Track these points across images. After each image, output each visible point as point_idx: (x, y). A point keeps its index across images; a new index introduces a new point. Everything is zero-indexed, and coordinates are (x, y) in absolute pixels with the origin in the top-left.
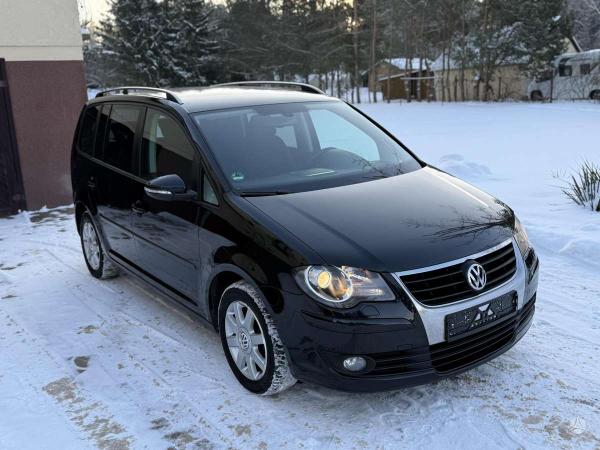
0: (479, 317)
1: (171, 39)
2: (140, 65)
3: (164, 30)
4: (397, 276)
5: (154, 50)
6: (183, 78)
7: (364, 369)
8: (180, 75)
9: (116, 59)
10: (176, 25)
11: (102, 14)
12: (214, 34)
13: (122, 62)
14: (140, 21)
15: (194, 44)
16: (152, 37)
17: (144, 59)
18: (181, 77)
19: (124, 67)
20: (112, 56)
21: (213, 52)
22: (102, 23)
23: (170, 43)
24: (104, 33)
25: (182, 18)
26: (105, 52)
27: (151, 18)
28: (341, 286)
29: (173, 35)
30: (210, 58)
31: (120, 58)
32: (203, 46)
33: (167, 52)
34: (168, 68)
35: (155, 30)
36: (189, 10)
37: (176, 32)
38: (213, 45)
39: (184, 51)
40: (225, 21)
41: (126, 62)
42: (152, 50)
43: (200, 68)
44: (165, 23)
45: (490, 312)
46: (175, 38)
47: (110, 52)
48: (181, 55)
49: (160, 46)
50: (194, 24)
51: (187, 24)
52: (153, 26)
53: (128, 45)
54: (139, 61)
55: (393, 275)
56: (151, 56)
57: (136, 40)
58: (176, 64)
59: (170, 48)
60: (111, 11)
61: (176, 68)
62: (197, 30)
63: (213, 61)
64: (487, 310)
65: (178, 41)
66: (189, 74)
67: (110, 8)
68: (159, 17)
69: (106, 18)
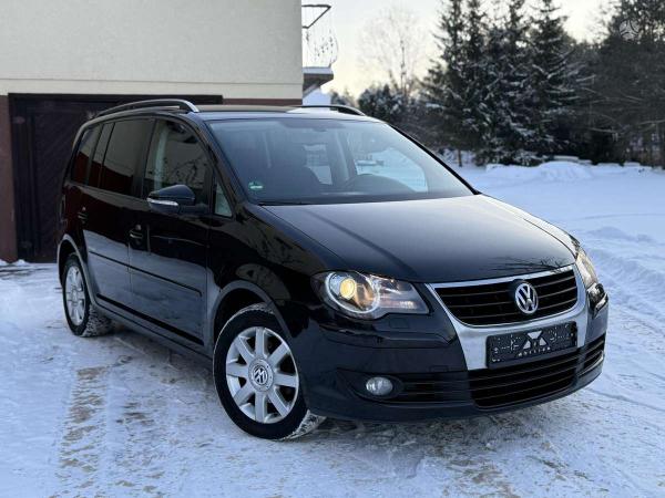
0: (528, 345)
1: (513, 88)
2: (469, 120)
3: (505, 78)
4: (431, 288)
5: (489, 103)
6: (522, 136)
7: (390, 393)
8: (519, 133)
9: (441, 114)
10: (520, 71)
11: (432, 61)
12: (571, 81)
13: (447, 117)
14: (478, 68)
15: (542, 94)
16: (488, 87)
17: (474, 114)
18: (519, 135)
19: (449, 122)
20: (437, 110)
21: (566, 103)
22: (431, 71)
23: (511, 94)
24: (432, 84)
25: (531, 61)
26: (429, 105)
27: (490, 63)
28: (366, 294)
29: (516, 83)
30: (560, 111)
31: (446, 112)
32: (554, 96)
33: (504, 104)
34: (504, 124)
35: (495, 78)
36: (542, 52)
37: (520, 79)
38: (569, 95)
39: (529, 103)
40: (590, 64)
41: (452, 117)
42: (486, 102)
43: (546, 125)
44: (508, 69)
45: (542, 342)
46: (519, 87)
47: (435, 106)
48: (524, 107)
49: (497, 98)
50: (546, 68)
51: (537, 70)
52: (492, 73)
53: (457, 96)
54: (469, 115)
55: (428, 286)
56: (484, 110)
57: (467, 91)
58: (514, 120)
59: (511, 99)
60: (442, 57)
61: (513, 124)
62: (550, 76)
63: (565, 116)
64: (539, 338)
65: (522, 90)
66: (531, 132)
67: (442, 53)
68: (500, 62)
69: (435, 65)
